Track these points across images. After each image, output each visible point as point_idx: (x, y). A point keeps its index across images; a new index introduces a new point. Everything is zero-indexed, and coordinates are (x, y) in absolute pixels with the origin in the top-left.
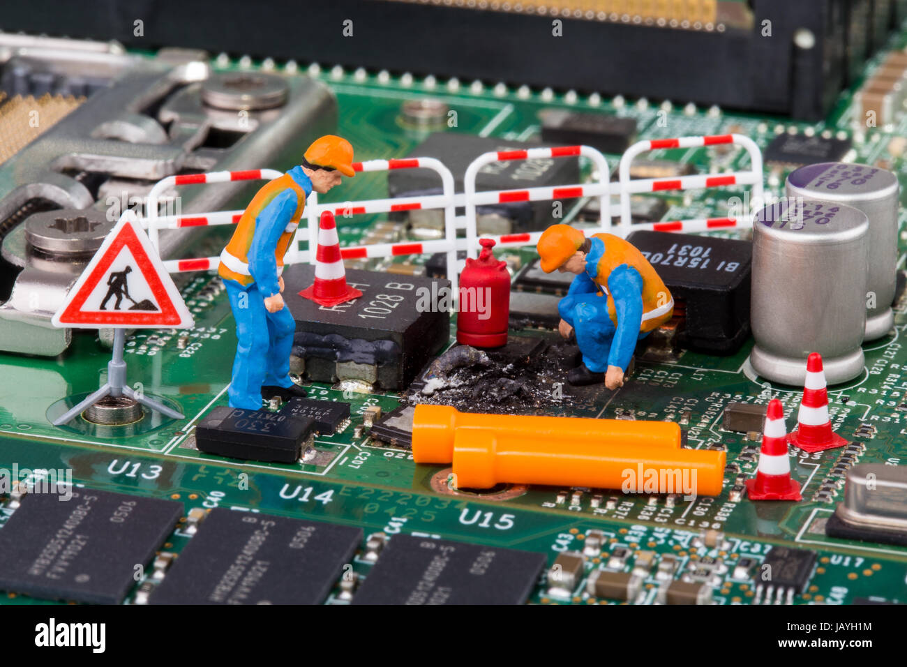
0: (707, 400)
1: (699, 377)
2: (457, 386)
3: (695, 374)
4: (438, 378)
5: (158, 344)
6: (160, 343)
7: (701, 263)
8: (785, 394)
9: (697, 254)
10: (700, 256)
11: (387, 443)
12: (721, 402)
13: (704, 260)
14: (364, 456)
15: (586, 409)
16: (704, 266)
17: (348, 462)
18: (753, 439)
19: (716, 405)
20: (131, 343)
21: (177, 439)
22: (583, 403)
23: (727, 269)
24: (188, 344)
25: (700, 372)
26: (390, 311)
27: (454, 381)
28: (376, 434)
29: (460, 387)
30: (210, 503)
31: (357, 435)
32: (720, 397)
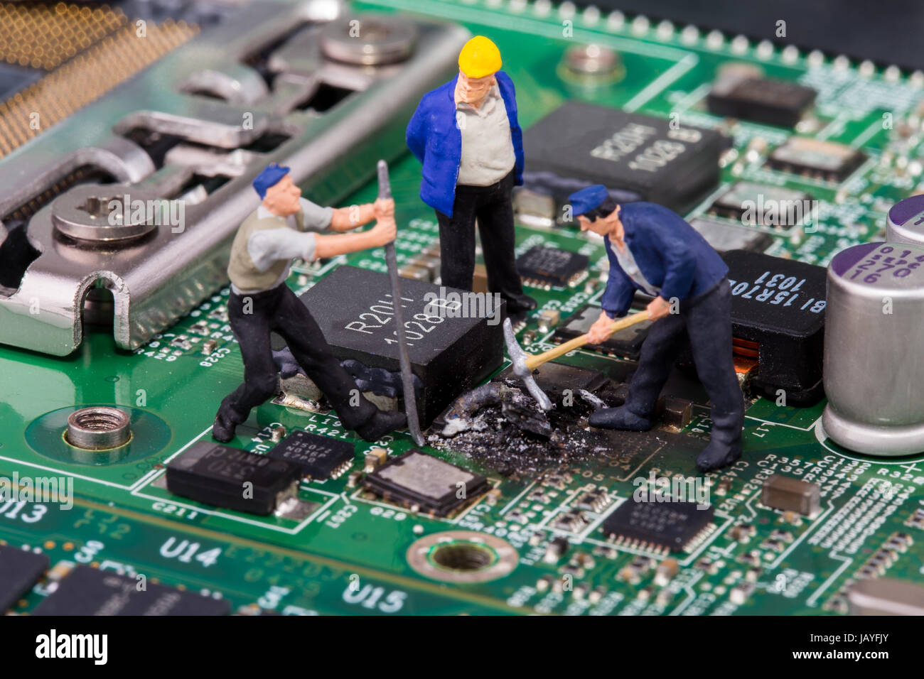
0: (759, 463)
1: (760, 432)
2: (480, 429)
3: (759, 429)
4: (461, 417)
5: (183, 347)
6: (185, 346)
7: (787, 299)
8: (850, 462)
9: (786, 287)
10: (788, 290)
11: (379, 497)
12: (773, 468)
13: (792, 294)
14: (349, 510)
15: (619, 467)
16: (788, 303)
17: (328, 518)
18: (789, 520)
19: (767, 472)
20: (154, 343)
21: (155, 473)
22: (618, 459)
23: (812, 309)
24: (216, 349)
25: (766, 427)
26: (422, 336)
27: (478, 424)
28: (369, 485)
29: (484, 431)
30: (84, 555)
31: (351, 484)
32: (775, 461)
